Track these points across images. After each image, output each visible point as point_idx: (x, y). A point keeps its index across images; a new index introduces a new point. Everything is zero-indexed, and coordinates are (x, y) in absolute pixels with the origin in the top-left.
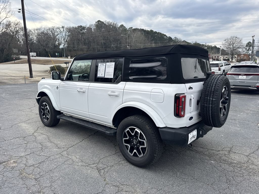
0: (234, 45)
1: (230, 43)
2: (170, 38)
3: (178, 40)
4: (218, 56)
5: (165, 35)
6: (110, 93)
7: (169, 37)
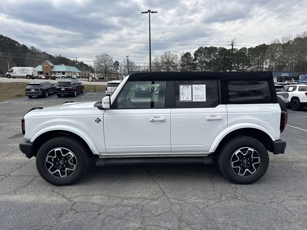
0: (106, 63)
1: (102, 60)
2: (24, 47)
3: (36, 51)
4: (89, 74)
5: (17, 42)
6: (208, 118)
7: (23, 45)
